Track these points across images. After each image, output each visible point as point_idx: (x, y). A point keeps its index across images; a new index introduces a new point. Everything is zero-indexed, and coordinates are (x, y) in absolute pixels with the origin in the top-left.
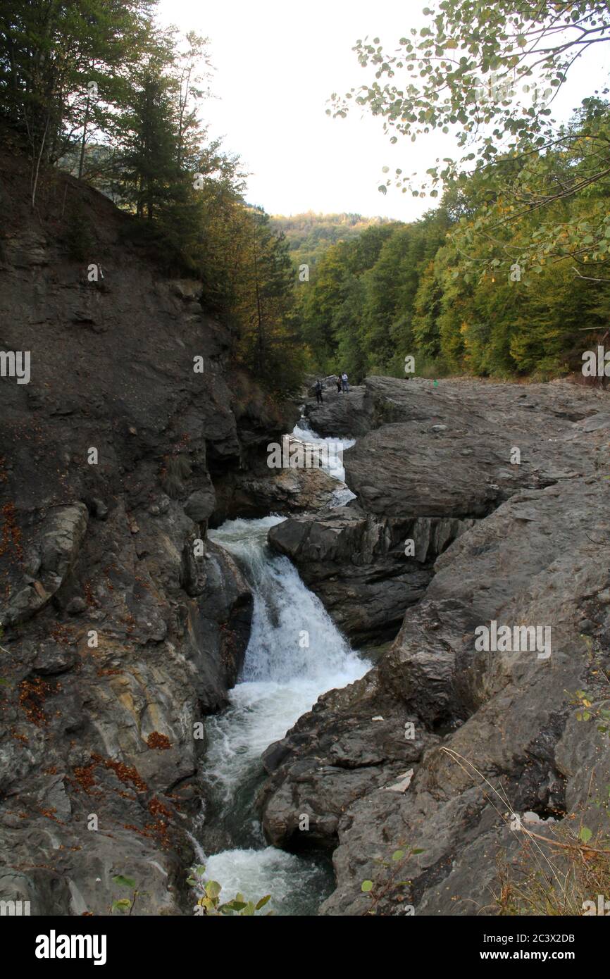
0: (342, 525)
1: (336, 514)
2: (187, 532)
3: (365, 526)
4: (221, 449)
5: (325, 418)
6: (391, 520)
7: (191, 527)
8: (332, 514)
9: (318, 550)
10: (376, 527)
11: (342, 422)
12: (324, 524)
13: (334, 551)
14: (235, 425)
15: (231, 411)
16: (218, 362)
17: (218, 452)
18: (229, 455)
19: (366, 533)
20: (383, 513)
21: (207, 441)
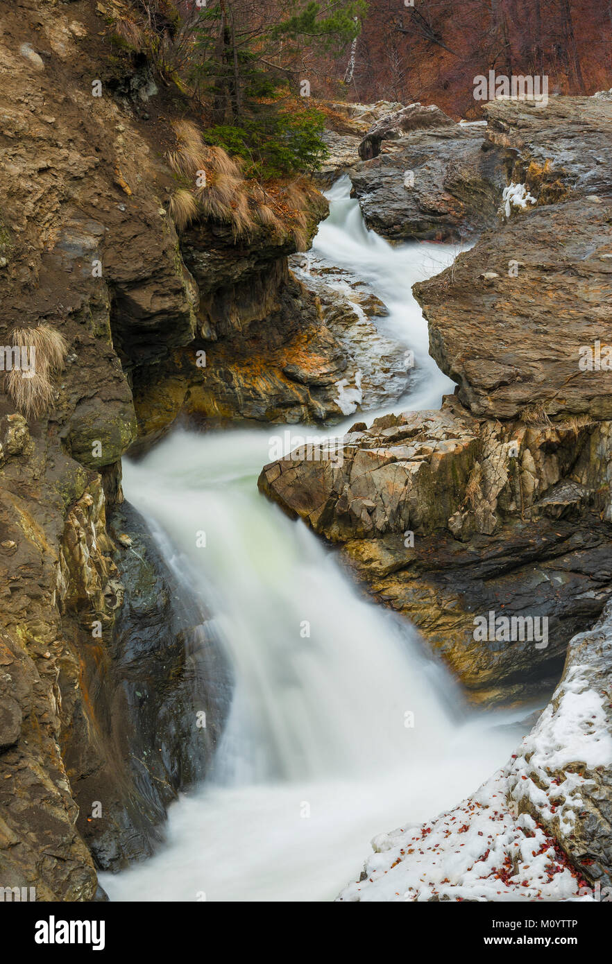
0: (420, 452)
1: (410, 427)
2: (72, 492)
3: (476, 451)
4: (145, 299)
5: (395, 206)
6: (536, 432)
7: (80, 481)
8: (402, 429)
9: (371, 511)
10: (500, 452)
11: (434, 212)
12: (381, 452)
13: (405, 513)
14: (175, 242)
15: (162, 211)
16: (128, 96)
17: (139, 307)
18: (163, 312)
19: (477, 466)
20: (517, 419)
21: (112, 284)
